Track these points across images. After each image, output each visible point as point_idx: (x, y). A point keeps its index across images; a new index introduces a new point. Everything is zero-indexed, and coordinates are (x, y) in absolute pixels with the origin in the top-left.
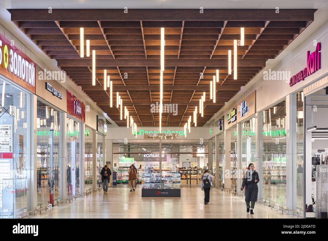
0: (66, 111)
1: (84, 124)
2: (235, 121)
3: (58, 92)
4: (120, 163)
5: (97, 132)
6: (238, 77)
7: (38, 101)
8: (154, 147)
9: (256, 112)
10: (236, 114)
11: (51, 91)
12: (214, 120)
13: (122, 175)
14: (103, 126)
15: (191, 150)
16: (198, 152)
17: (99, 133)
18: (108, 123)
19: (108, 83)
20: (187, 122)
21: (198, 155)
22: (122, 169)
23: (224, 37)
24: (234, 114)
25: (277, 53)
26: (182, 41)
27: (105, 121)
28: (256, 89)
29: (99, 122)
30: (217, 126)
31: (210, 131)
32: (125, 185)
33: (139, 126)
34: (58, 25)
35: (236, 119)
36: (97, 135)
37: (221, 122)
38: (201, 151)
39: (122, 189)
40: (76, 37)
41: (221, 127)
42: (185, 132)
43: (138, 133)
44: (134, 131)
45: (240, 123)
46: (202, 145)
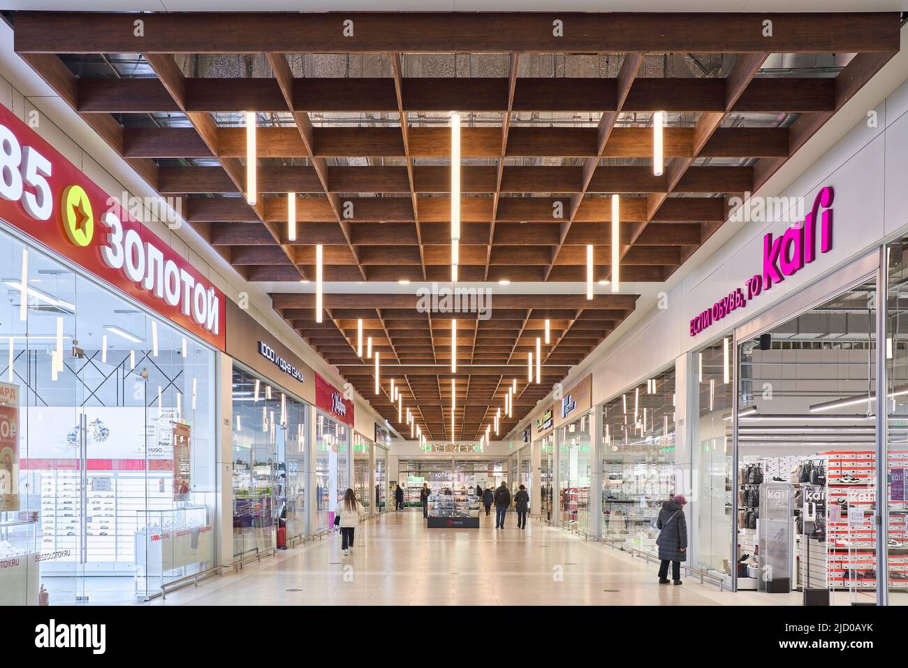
0: (314, 403)
1: (353, 430)
2: (549, 427)
3: (293, 368)
4: (409, 482)
5: (374, 443)
7: (235, 369)
8: (446, 464)
9: (591, 407)
10: (552, 416)
11: (273, 360)
12: (516, 432)
13: (411, 497)
14: (385, 437)
15: (486, 468)
16: (495, 471)
17: (378, 445)
18: (393, 436)
20: (484, 433)
21: (494, 474)
22: (410, 489)
24: (549, 417)
27: (388, 432)
28: (593, 371)
29: (379, 432)
30: (520, 439)
31: (511, 445)
32: (414, 509)
33: (429, 439)
35: (552, 424)
36: (375, 447)
37: (526, 432)
38: (498, 470)
39: (410, 513)
41: (526, 438)
42: (482, 447)
43: (428, 448)
44: (424, 447)
45: (558, 429)
46: (500, 462)
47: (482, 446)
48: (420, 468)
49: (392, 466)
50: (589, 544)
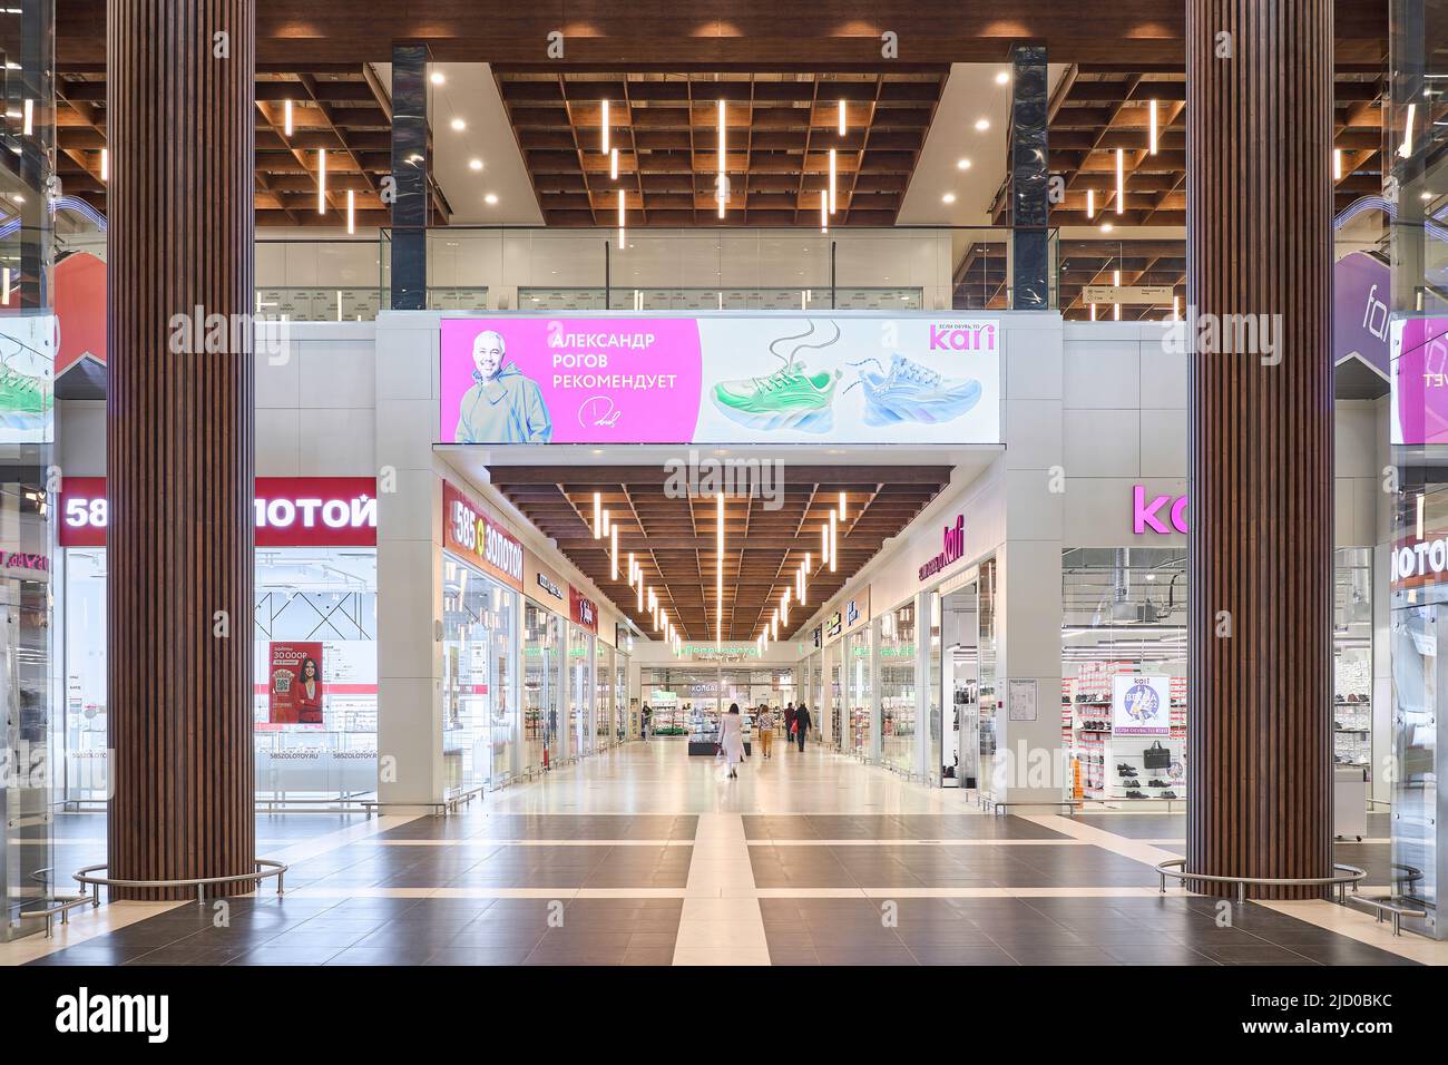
0: (568, 617)
1: (596, 638)
2: (838, 632)
3: (556, 588)
4: (653, 700)
5: (616, 649)
6: (838, 568)
7: (527, 603)
8: (709, 674)
9: (870, 620)
10: (840, 621)
11: (546, 587)
12: (806, 630)
14: (626, 640)
15: (769, 679)
16: (781, 682)
17: (620, 652)
18: (634, 634)
19: (636, 574)
20: (761, 633)
21: (781, 688)
23: (814, 506)
24: (837, 621)
25: (899, 529)
26: (751, 512)
27: (629, 631)
28: (870, 584)
29: (620, 632)
30: (810, 639)
31: (801, 648)
32: (662, 737)
33: (685, 639)
34: (562, 489)
35: (840, 630)
36: (616, 654)
40: (588, 507)
42: (759, 650)
43: (683, 652)
44: (677, 649)
45: (846, 636)
46: (788, 671)
47: (761, 648)
48: (668, 677)
49: (634, 675)
50: (868, 768)
